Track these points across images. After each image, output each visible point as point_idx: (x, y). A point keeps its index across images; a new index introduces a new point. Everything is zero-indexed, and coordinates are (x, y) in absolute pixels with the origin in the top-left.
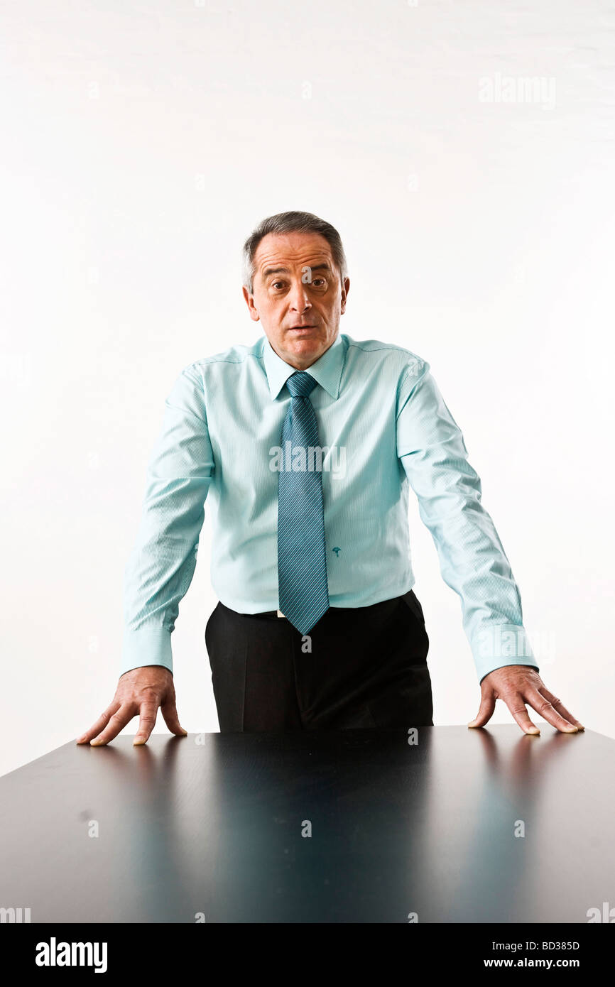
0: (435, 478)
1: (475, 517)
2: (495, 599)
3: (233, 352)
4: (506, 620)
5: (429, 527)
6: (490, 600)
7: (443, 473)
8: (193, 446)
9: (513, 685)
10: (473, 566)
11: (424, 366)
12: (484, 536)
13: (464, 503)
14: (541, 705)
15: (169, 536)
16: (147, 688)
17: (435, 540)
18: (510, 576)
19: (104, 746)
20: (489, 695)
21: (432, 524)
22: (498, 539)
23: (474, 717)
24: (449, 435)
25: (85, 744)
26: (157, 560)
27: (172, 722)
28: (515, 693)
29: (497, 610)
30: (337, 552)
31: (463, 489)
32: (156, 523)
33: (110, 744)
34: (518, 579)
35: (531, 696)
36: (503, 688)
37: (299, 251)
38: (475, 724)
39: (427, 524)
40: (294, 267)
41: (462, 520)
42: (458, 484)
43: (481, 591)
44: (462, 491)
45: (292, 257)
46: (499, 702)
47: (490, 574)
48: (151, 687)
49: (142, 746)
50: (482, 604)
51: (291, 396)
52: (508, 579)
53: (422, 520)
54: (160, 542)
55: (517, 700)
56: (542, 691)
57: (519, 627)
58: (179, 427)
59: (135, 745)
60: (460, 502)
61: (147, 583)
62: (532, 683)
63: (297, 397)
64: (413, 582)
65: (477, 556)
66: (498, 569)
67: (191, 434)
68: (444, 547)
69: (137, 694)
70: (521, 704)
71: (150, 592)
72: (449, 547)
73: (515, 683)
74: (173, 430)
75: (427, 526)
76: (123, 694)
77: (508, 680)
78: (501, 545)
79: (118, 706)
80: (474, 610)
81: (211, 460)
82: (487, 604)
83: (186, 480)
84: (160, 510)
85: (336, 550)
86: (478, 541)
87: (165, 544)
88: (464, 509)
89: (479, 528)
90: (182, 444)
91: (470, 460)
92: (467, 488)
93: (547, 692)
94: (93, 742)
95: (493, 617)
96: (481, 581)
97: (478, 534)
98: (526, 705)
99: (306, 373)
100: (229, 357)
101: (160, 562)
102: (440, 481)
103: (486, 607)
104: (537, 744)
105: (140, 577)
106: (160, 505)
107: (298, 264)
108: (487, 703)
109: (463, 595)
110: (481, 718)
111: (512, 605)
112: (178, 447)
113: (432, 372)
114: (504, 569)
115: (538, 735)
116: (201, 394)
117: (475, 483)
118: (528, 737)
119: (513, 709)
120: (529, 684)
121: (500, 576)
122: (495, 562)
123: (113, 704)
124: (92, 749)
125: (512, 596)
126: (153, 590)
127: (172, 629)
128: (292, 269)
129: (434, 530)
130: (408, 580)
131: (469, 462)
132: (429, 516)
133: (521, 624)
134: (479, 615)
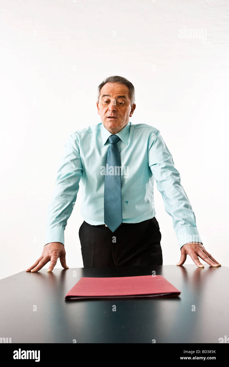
0: (162, 173)
1: (178, 187)
2: (186, 217)
3: (90, 129)
4: (190, 225)
5: (161, 192)
6: (184, 217)
7: (165, 171)
8: (75, 161)
9: (193, 249)
10: (177, 205)
11: (158, 132)
12: (181, 194)
13: (173, 182)
14: (204, 256)
15: (65, 193)
16: (54, 250)
17: (162, 197)
18: (191, 209)
19: (36, 272)
20: (184, 253)
21: (161, 190)
22: (186, 195)
23: (179, 261)
24: (167, 158)
25: (29, 271)
26: (60, 202)
27: (63, 263)
28: (194, 252)
29: (187, 221)
30: (127, 203)
31: (173, 177)
32: (60, 188)
33: (39, 271)
34: (194, 210)
35: (200, 254)
36: (189, 250)
37: (116, 89)
38: (179, 264)
39: (159, 190)
40: (113, 95)
41: (173, 188)
42: (171, 175)
43: (180, 214)
44: (172, 178)
45: (113, 91)
46: (188, 256)
47: (183, 208)
48: (55, 250)
49: (51, 273)
50: (181, 219)
51: (110, 143)
52: (190, 210)
53: (158, 189)
54: (62, 195)
55: (194, 255)
56: (204, 251)
57: (195, 228)
58: (70, 155)
59: (48, 272)
60: (172, 181)
61: (57, 210)
62: (200, 248)
63: (112, 144)
64: (155, 213)
65: (179, 202)
66: (187, 206)
67: (75, 157)
68: (166, 199)
69: (50, 253)
70: (196, 256)
71: (57, 214)
72: (168, 199)
73: (194, 248)
74: (68, 156)
75: (160, 191)
76: (45, 253)
77: (191, 247)
78: (187, 198)
79: (43, 258)
80: (178, 221)
81: (81, 167)
82: (183, 219)
83: (73, 173)
84: (62, 184)
85: (127, 202)
86: (179, 196)
87: (64, 196)
88: (173, 184)
89: (179, 191)
90: (72, 161)
91: (176, 167)
92: (175, 176)
93: (206, 252)
94: (32, 271)
95: (185, 224)
96: (180, 210)
97: (179, 193)
98: (198, 257)
99: (116, 135)
100: (88, 130)
101: (61, 203)
102: (164, 174)
103: (182, 220)
104: (203, 271)
105: (54, 208)
106: (62, 182)
107: (114, 94)
108: (183, 256)
109: (173, 216)
110: (181, 262)
111: (192, 219)
112: (70, 162)
113: (161, 134)
114: (189, 206)
115: (203, 268)
116: (78, 142)
117: (178, 175)
118: (199, 268)
119: (193, 258)
120: (199, 249)
121: (187, 209)
122: (185, 204)
123: (41, 257)
124: (31, 273)
125: (192, 216)
126: (58, 213)
127: (65, 229)
128: (112, 96)
129: (162, 193)
130: (154, 213)
131: (175, 168)
132: (160, 187)
133: (196, 226)
134: (180, 223)
